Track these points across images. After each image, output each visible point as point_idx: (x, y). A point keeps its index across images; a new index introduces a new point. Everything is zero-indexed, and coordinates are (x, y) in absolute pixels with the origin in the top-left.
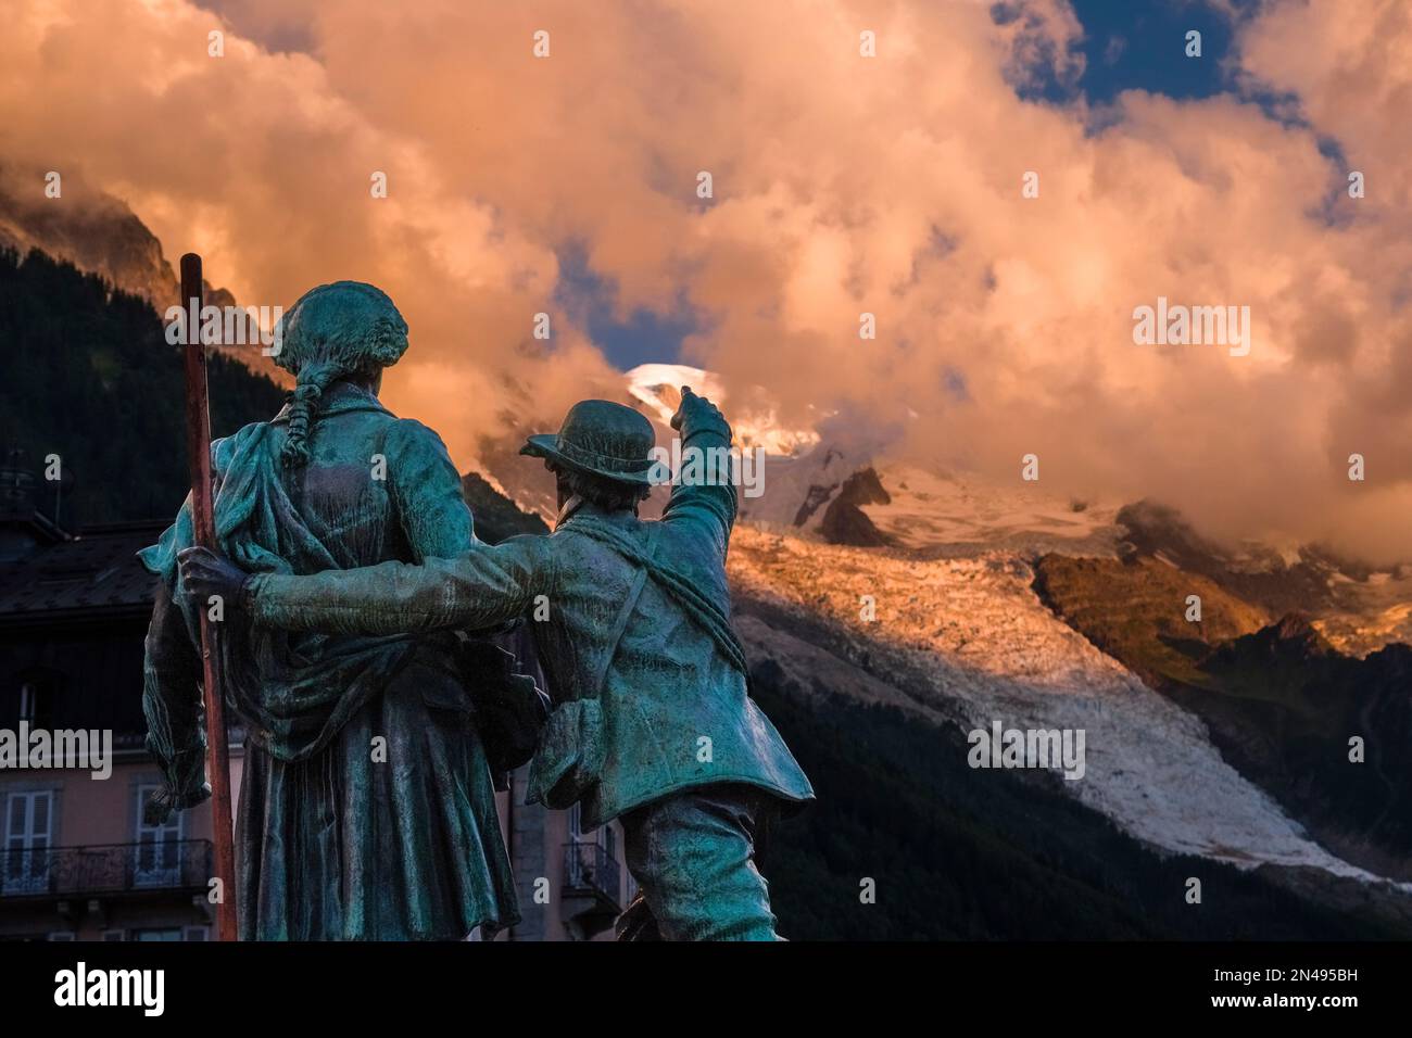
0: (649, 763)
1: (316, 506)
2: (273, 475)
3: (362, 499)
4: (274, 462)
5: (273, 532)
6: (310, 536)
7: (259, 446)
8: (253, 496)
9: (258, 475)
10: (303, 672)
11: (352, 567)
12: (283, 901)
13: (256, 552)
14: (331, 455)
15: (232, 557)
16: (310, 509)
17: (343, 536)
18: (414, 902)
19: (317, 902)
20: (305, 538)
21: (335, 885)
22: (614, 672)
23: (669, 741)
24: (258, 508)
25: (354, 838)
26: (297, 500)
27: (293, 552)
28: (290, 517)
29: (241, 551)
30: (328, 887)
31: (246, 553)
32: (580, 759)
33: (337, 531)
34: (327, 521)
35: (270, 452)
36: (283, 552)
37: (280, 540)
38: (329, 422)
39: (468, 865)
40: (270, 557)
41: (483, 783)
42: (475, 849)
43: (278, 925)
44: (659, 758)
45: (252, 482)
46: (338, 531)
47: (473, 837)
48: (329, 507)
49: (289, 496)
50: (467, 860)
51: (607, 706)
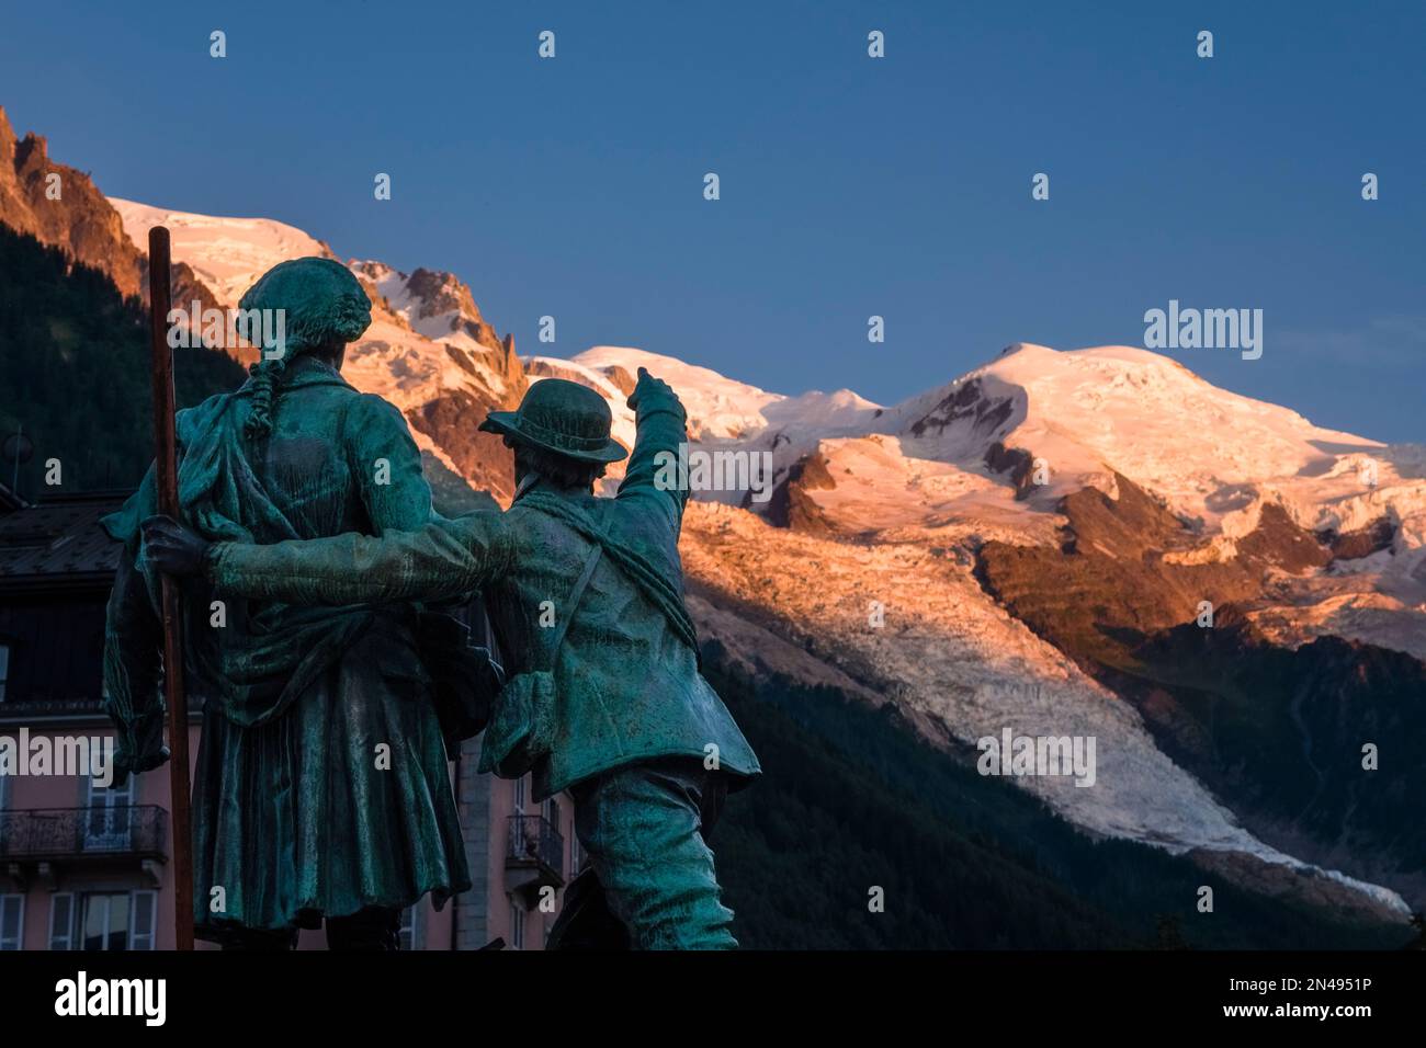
0: (600, 735)
1: (278, 477)
2: (236, 446)
3: (324, 472)
4: (237, 433)
5: (236, 502)
6: (272, 507)
7: (222, 418)
8: (216, 466)
9: (222, 445)
10: (262, 639)
11: (312, 538)
12: (238, 864)
13: (218, 521)
14: (293, 427)
15: (194, 526)
16: (272, 480)
17: (304, 508)
19: (272, 866)
20: (267, 508)
21: (290, 849)
22: (568, 645)
23: (620, 714)
24: (221, 480)
25: (311, 803)
26: (259, 470)
27: (254, 522)
28: (252, 487)
29: (203, 520)
30: (283, 849)
31: (209, 523)
32: (532, 731)
33: (298, 502)
34: (288, 491)
35: (234, 425)
36: (244, 521)
37: (242, 510)
38: (292, 395)
39: (421, 832)
40: (232, 527)
41: (438, 751)
42: (428, 816)
43: (233, 887)
44: (610, 731)
45: (216, 452)
46: (300, 502)
47: (427, 803)
48: (291, 478)
49: (252, 467)
50: (420, 826)
51: (560, 675)
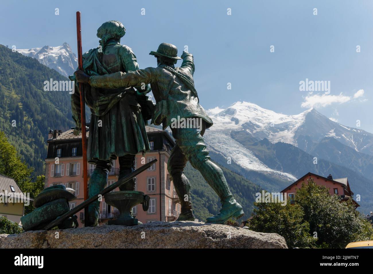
0: (177, 113)
1: (105, 63)
2: (96, 57)
3: (115, 61)
4: (96, 55)
5: (96, 69)
6: (104, 69)
7: (93, 52)
8: (91, 61)
9: (93, 57)
10: (102, 97)
11: (111, 73)
12: (98, 146)
13: (92, 72)
14: (108, 52)
15: (87, 73)
16: (104, 64)
17: (111, 69)
18: (126, 145)
19: (106, 146)
20: (103, 69)
21: (109, 142)
22: (169, 95)
23: (181, 108)
24: (93, 64)
25: (113, 131)
26: (101, 62)
27: (100, 72)
28: (100, 66)
29: (89, 72)
30: (108, 142)
31: (90, 73)
32: (162, 113)
33: (109, 68)
34: (107, 66)
35: (96, 53)
36: (98, 72)
37: (97, 70)
38: (108, 47)
39: (138, 138)
40: (95, 73)
41: (142, 122)
42: (140, 134)
43: (97, 151)
44: (179, 112)
45: (92, 58)
46: (110, 68)
47: (139, 132)
48: (108, 63)
49: (100, 61)
50: (138, 137)
51: (168, 102)
